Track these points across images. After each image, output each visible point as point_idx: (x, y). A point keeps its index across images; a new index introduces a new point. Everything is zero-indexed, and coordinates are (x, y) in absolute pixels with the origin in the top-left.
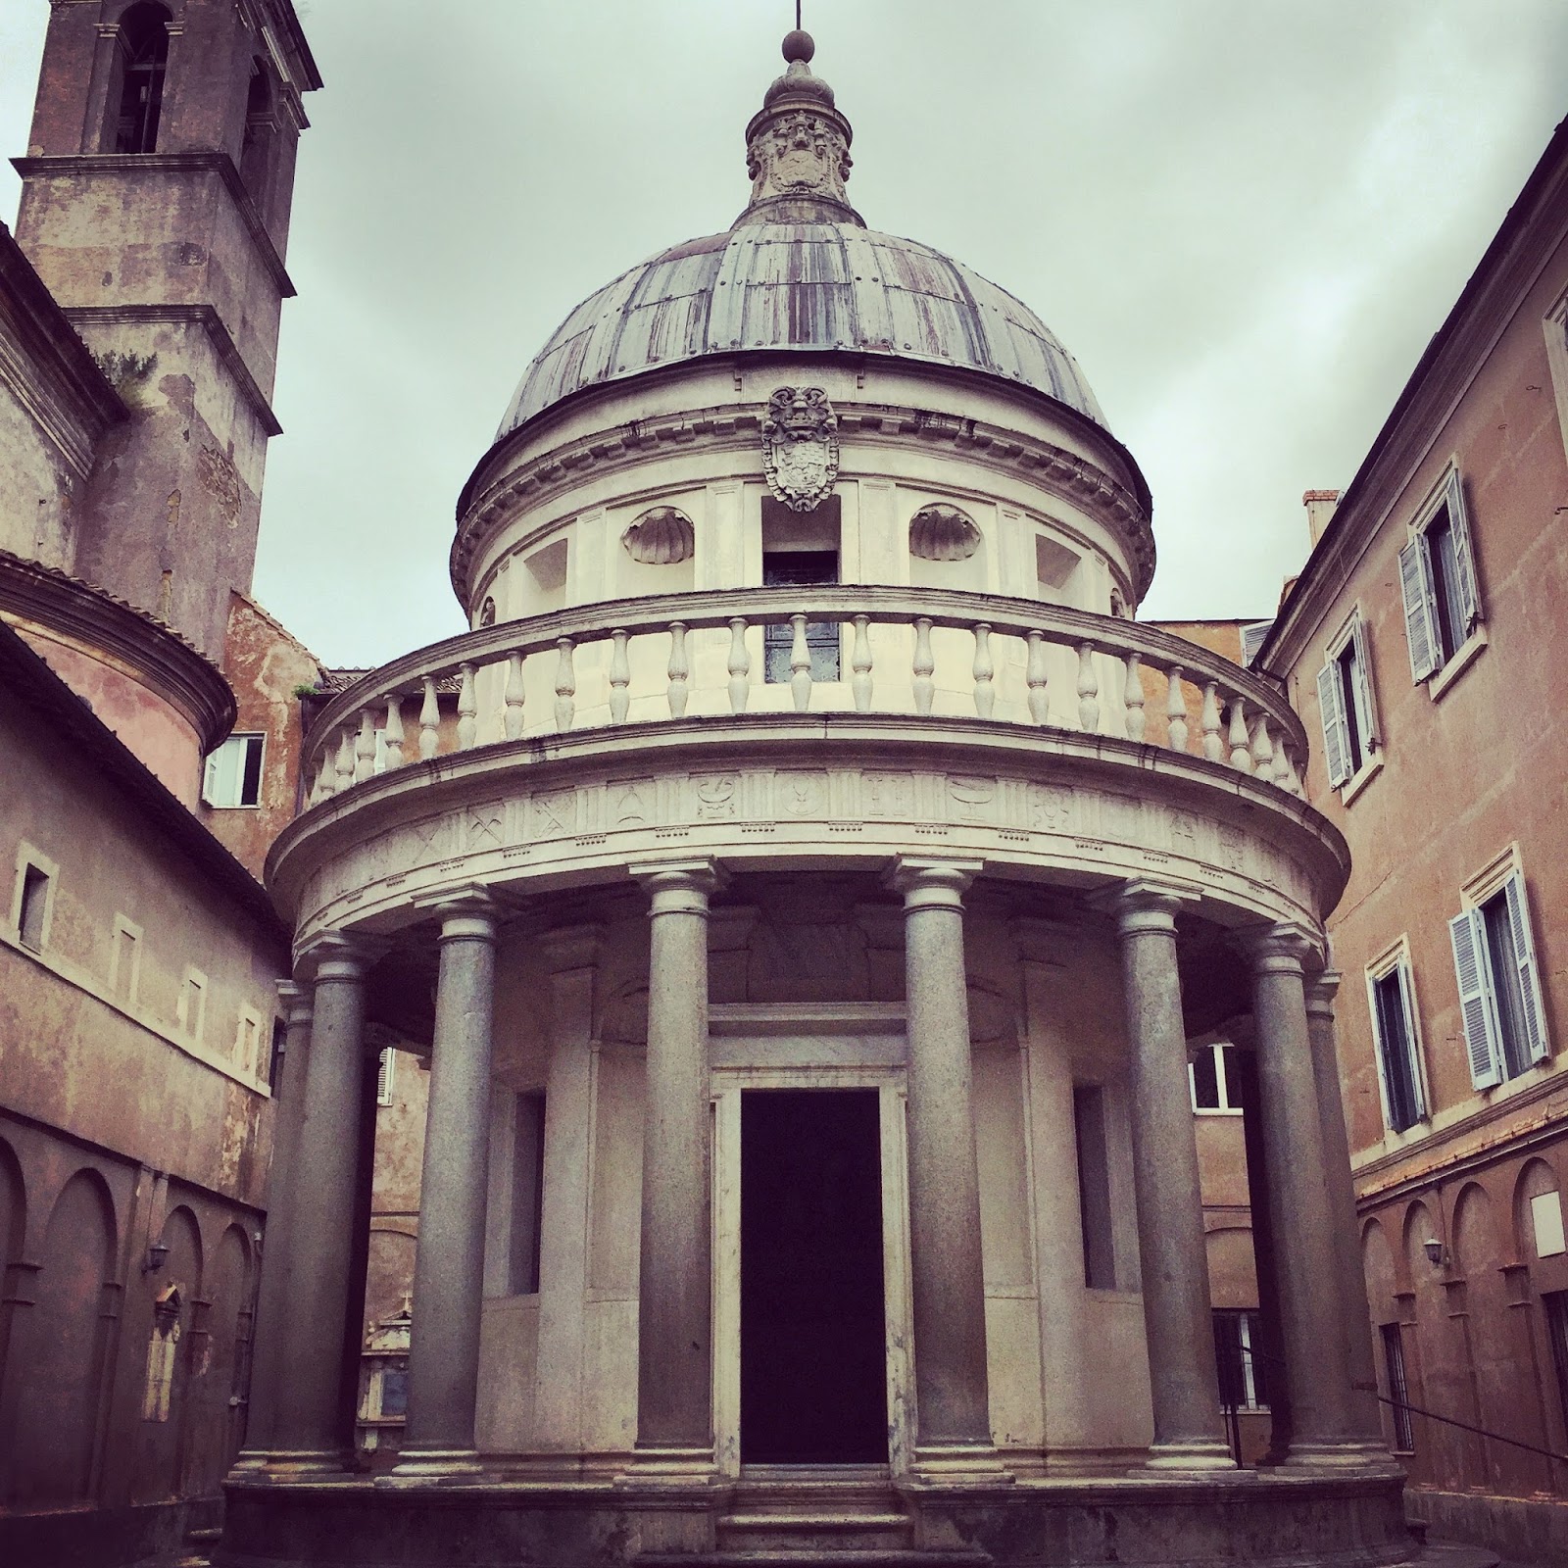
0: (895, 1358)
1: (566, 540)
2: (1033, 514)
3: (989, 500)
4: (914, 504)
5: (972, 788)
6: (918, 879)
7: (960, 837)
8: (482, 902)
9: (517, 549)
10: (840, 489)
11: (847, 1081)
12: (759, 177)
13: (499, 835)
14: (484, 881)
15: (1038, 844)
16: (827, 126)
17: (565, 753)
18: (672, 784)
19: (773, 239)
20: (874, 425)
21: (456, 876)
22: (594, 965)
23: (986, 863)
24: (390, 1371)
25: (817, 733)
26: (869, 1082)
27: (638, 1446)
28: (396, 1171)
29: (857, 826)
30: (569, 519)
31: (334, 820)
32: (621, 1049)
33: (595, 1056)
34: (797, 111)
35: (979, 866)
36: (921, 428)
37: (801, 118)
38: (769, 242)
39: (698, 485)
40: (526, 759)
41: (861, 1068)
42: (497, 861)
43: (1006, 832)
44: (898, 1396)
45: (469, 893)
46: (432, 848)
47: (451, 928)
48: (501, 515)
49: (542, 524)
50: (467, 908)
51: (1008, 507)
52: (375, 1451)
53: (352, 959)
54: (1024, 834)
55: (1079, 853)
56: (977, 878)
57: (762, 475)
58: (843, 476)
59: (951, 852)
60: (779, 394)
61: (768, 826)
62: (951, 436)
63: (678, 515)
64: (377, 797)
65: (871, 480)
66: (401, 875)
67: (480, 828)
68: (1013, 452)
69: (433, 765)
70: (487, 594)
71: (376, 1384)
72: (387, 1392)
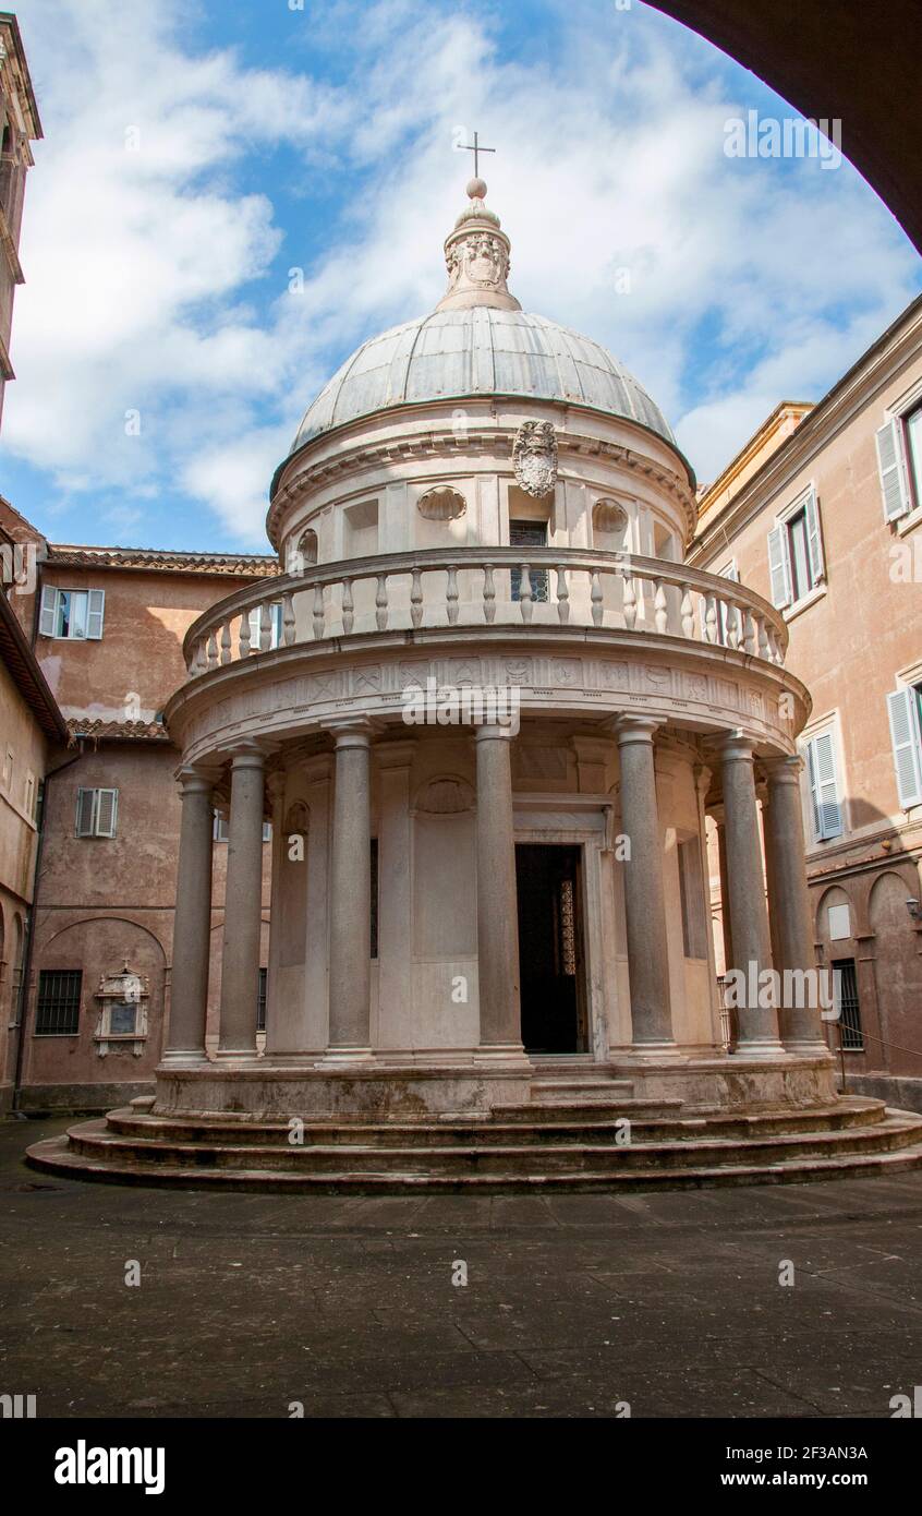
0: (596, 996)
1: (377, 500)
2: (655, 509)
3: (633, 499)
4: (594, 498)
5: (658, 674)
6: (632, 725)
7: (653, 702)
8: (366, 726)
9: (338, 502)
10: (559, 487)
11: (567, 839)
12: (455, 270)
13: (378, 686)
14: (369, 713)
15: (692, 708)
16: (499, 244)
17: (427, 640)
18: (490, 662)
19: (502, 322)
20: (575, 448)
21: (348, 709)
22: (410, 765)
23: (670, 719)
24: (116, 1006)
25: (581, 638)
26: (579, 840)
27: (481, 1044)
28: (119, 881)
29: (597, 693)
30: (381, 487)
31: (255, 669)
32: (426, 815)
33: (412, 819)
34: (483, 232)
35: (665, 720)
36: (600, 452)
37: (484, 238)
38: (498, 323)
39: (469, 475)
40: (401, 642)
41: (575, 831)
42: (377, 702)
43: (676, 701)
44: (598, 1016)
45: (361, 721)
46: (328, 691)
47: (343, 741)
48: (326, 479)
49: (357, 489)
50: (355, 730)
51: (643, 504)
52: (106, 1056)
53: (261, 755)
54: (684, 703)
55: (710, 714)
56: (662, 728)
57: (512, 473)
58: (561, 479)
59: (648, 711)
60: (526, 425)
61: (549, 691)
62: (616, 458)
63: (455, 492)
64: (292, 657)
65: (571, 482)
66: (306, 706)
67: (363, 682)
68: (647, 472)
69: (335, 641)
70: (308, 527)
71: (107, 1015)
72: (114, 1019)
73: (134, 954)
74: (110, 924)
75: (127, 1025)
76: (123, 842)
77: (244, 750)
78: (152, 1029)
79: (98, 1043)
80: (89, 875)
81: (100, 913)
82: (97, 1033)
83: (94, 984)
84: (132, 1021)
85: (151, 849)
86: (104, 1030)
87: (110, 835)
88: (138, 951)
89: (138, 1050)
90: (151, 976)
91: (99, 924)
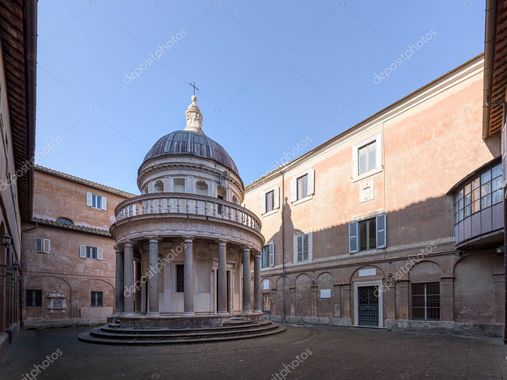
0: (231, 301)
1: (184, 179)
4: (233, 194)
9: (172, 176)
13: (197, 228)
17: (211, 220)
24: (55, 300)
26: (229, 270)
28: (53, 266)
30: (185, 175)
39: (209, 180)
42: (197, 233)
44: (232, 305)
47: (187, 241)
49: (179, 174)
52: (53, 313)
57: (219, 182)
60: (225, 171)
63: (206, 183)
67: (193, 227)
70: (160, 180)
71: (52, 302)
72: (55, 303)
73: (60, 286)
74: (50, 278)
75: (59, 305)
76: (53, 255)
77: (154, 238)
78: (67, 306)
79: (49, 310)
80: (42, 264)
81: (47, 274)
82: (49, 307)
83: (47, 294)
84: (61, 304)
85: (64, 258)
86: (51, 306)
87: (49, 253)
88: (61, 285)
89: (63, 311)
90: (67, 292)
91: (47, 278)
